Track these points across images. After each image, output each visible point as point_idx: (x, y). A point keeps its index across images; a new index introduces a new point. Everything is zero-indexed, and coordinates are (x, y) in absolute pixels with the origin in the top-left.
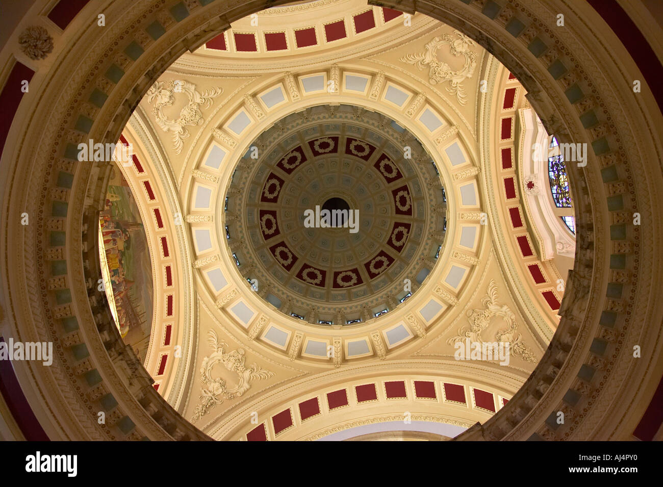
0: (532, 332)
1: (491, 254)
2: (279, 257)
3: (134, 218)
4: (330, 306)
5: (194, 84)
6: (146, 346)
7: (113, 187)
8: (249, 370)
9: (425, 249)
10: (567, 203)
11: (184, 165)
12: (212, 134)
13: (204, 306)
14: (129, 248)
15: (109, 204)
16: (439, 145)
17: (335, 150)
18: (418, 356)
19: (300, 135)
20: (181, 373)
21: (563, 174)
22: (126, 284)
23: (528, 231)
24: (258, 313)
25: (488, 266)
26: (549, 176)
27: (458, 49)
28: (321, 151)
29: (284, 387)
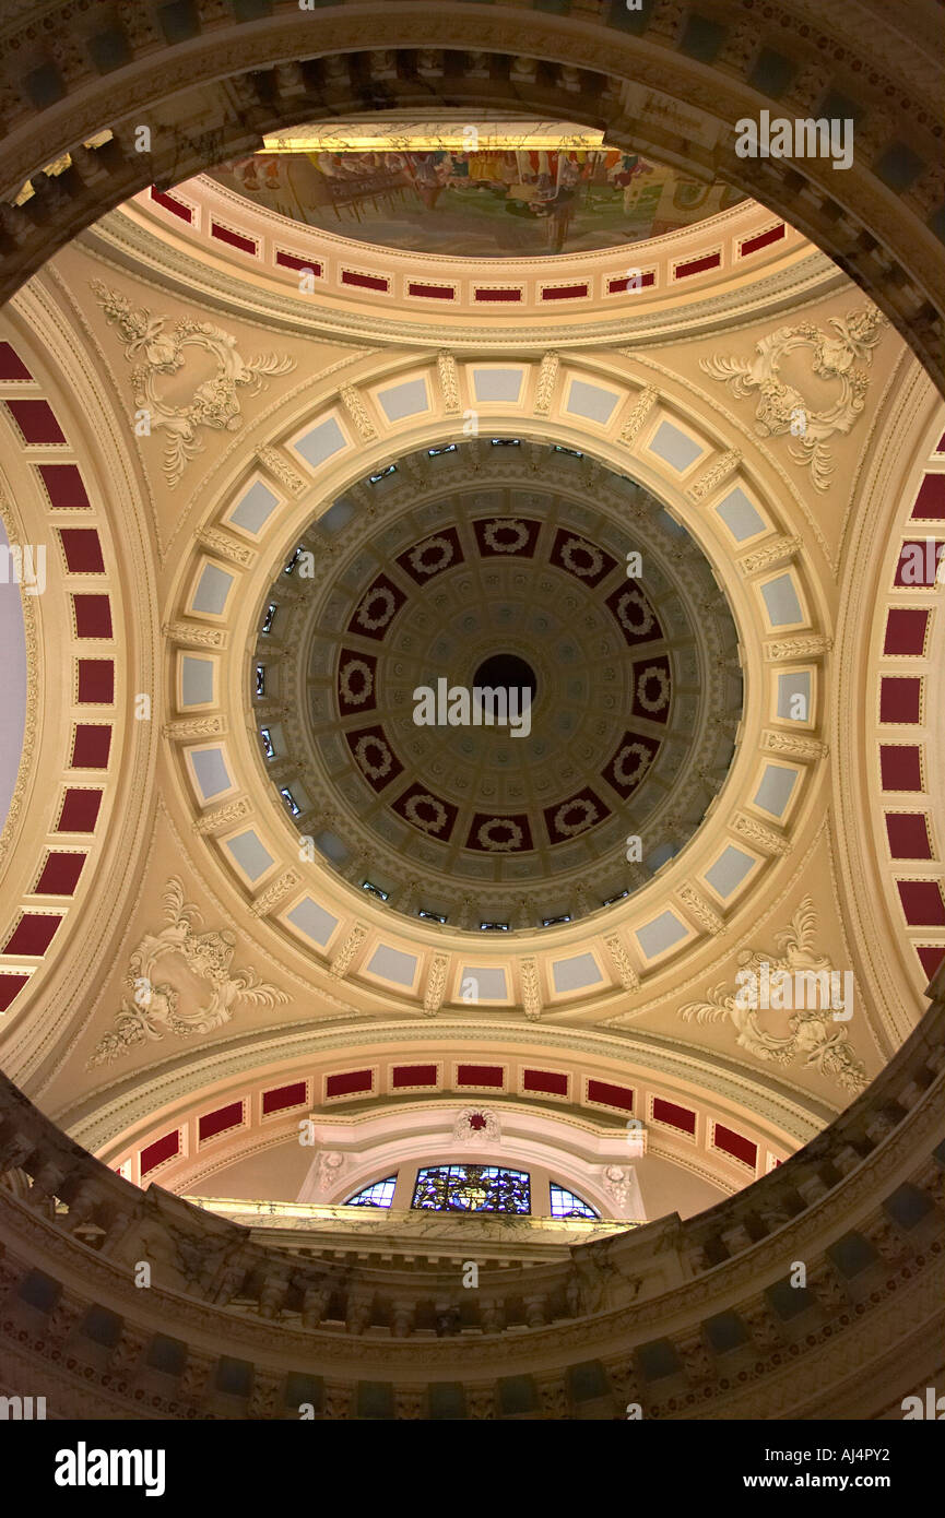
0: (162, 1064)
1: (347, 1008)
2: (432, 544)
3: (577, 236)
4: (304, 635)
5: (851, 430)
6: (283, 207)
7: (656, 200)
8: (190, 433)
9: (388, 863)
10: (425, 1193)
11: (672, 374)
12: (729, 450)
13: (351, 358)
14: (512, 213)
15: (619, 183)
16: (605, 942)
17: (638, 710)
18: (156, 808)
19: (687, 642)
20: (207, 277)
21: (487, 1199)
22: (431, 189)
23: (380, 1095)
24: (314, 476)
25: (322, 995)
26: (489, 1167)
27: (804, 1029)
28: (643, 679)
29: (139, 503)
